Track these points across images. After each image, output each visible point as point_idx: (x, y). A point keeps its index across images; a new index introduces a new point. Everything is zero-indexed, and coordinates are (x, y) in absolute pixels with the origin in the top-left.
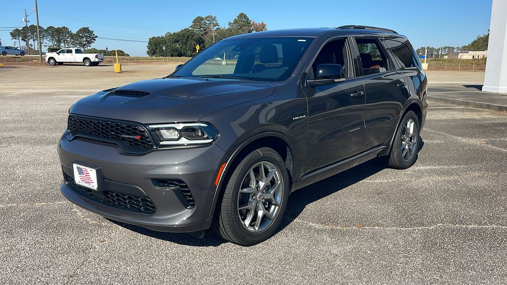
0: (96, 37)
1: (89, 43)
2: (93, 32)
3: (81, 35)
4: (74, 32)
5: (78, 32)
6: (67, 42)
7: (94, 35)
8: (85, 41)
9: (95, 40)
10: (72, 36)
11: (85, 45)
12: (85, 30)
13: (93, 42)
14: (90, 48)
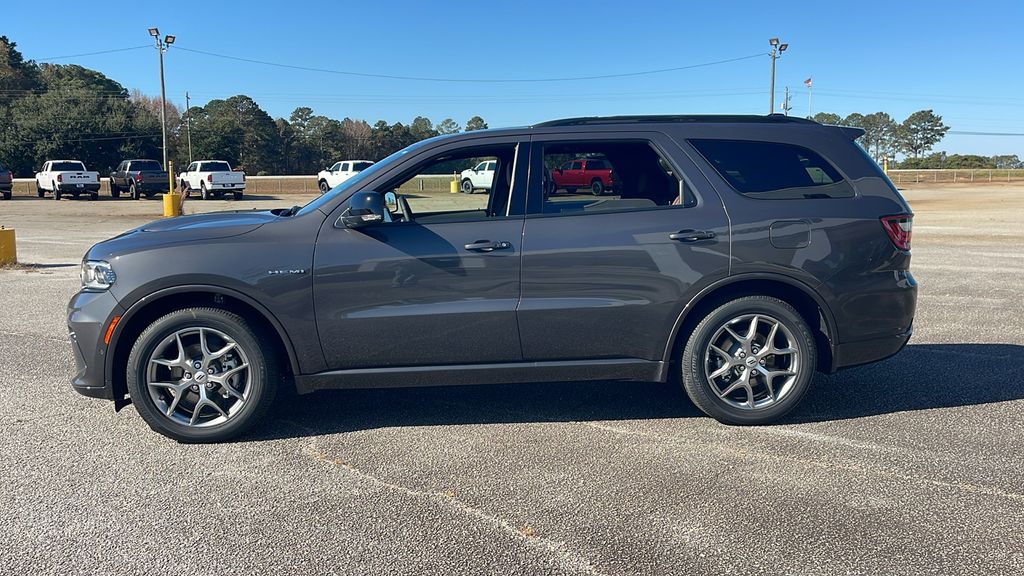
0: (948, 128)
1: (929, 141)
2: (940, 119)
3: (913, 127)
4: (900, 121)
5: (908, 122)
6: (882, 143)
7: (941, 125)
8: (921, 139)
9: (942, 135)
10: (894, 129)
11: (920, 146)
12: (926, 116)
13: (939, 140)
14: (931, 153)
